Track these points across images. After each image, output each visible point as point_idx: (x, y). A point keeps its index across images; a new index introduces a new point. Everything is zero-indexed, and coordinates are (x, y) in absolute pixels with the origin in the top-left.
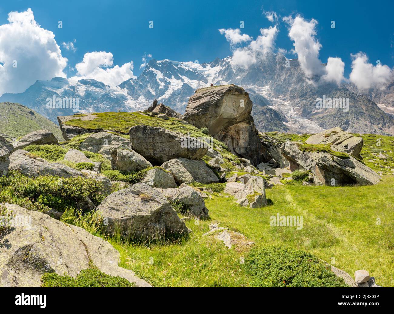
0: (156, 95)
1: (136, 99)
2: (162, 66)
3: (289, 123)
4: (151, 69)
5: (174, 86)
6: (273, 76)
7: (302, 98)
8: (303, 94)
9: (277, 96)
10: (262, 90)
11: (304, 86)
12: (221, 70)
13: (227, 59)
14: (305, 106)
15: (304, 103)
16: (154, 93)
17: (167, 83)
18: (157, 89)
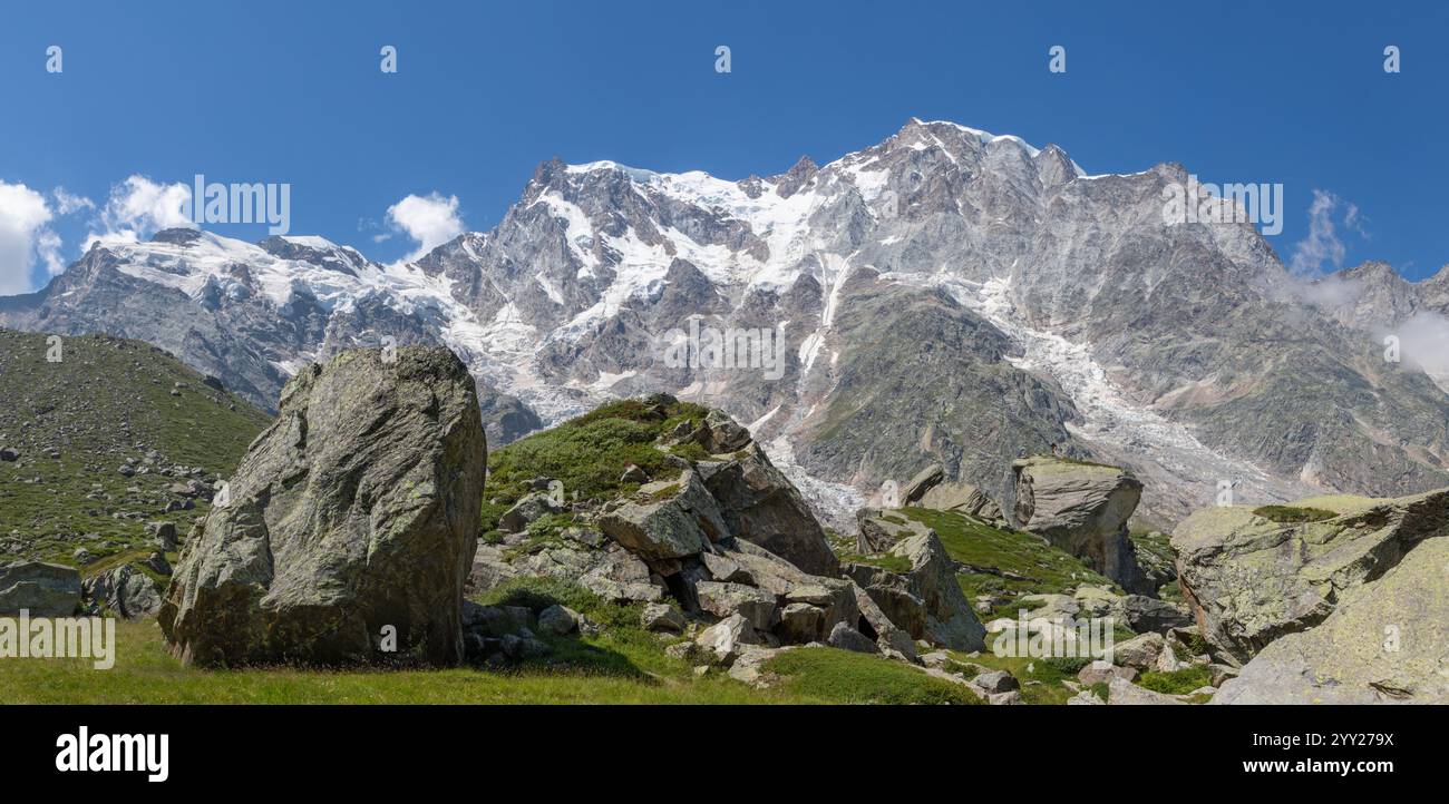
0: (568, 302)
1: (487, 318)
2: (590, 188)
3: (1087, 426)
4: (543, 198)
5: (637, 271)
6: (1026, 240)
7: (1140, 333)
8: (1140, 315)
9: (1041, 320)
10: (983, 292)
11: (1146, 286)
12: (821, 211)
13: (846, 166)
14: (1150, 363)
15: (1144, 350)
16: (557, 297)
17: (610, 258)
18: (569, 278)
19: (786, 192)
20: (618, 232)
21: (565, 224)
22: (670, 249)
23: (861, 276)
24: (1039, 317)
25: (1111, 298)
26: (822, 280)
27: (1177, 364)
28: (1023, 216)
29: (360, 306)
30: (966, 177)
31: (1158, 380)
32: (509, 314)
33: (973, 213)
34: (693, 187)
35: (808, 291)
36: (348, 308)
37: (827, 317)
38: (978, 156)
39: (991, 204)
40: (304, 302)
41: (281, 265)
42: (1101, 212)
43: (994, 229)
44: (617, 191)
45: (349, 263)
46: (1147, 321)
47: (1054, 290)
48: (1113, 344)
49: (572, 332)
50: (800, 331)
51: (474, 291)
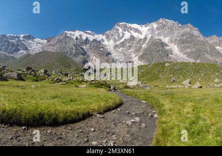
1: (109, 41)
2: (122, 26)
4: (117, 27)
6: (172, 33)
7: (182, 44)
10: (165, 39)
11: (184, 38)
12: (149, 29)
13: (153, 24)
14: (183, 48)
15: (182, 46)
16: (117, 39)
17: (123, 34)
18: (119, 36)
19: (145, 27)
20: (125, 31)
21: (119, 30)
22: (131, 33)
23: (152, 37)
24: (172, 42)
25: (180, 40)
27: (185, 48)
28: (172, 30)
30: (166, 25)
31: (184, 50)
32: (112, 40)
33: (166, 29)
34: (135, 26)
35: (146, 38)
36: (92, 40)
37: (147, 42)
38: (168, 23)
39: (168, 29)
40: (87, 39)
41: (85, 34)
42: (180, 30)
43: (168, 32)
44: (125, 26)
45: (93, 34)
46: (184, 42)
47: (174, 39)
48: (179, 45)
49: (118, 43)
50: (143, 43)
51: (108, 38)
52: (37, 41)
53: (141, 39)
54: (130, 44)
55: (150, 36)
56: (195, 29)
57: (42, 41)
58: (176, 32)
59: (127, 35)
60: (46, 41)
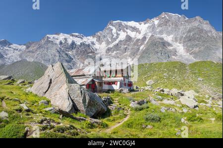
0: (111, 41)
1: (101, 44)
4: (110, 26)
6: (176, 29)
7: (189, 42)
10: (169, 37)
11: (191, 35)
12: (149, 26)
13: (154, 20)
14: (190, 46)
15: (189, 44)
17: (118, 35)
18: (112, 38)
19: (145, 24)
20: (120, 30)
21: (112, 30)
22: (127, 33)
23: (152, 36)
24: (176, 41)
25: (186, 37)
26: (147, 37)
27: (193, 46)
28: (176, 25)
29: (81, 44)
30: (169, 21)
31: (191, 49)
32: (104, 43)
33: (169, 25)
34: (132, 24)
35: (144, 38)
36: (79, 44)
37: (146, 42)
38: (171, 17)
39: (172, 24)
40: (73, 43)
41: (71, 37)
42: (187, 24)
43: (172, 28)
44: (120, 25)
45: (81, 37)
46: (190, 40)
47: (179, 36)
48: (185, 43)
49: (111, 46)
50: (141, 44)
51: (99, 40)
52: (14, 48)
53: (139, 39)
54: (126, 46)
55: (150, 34)
56: (205, 22)
57: (20, 47)
58: (182, 28)
59: (123, 36)
60: (25, 47)
